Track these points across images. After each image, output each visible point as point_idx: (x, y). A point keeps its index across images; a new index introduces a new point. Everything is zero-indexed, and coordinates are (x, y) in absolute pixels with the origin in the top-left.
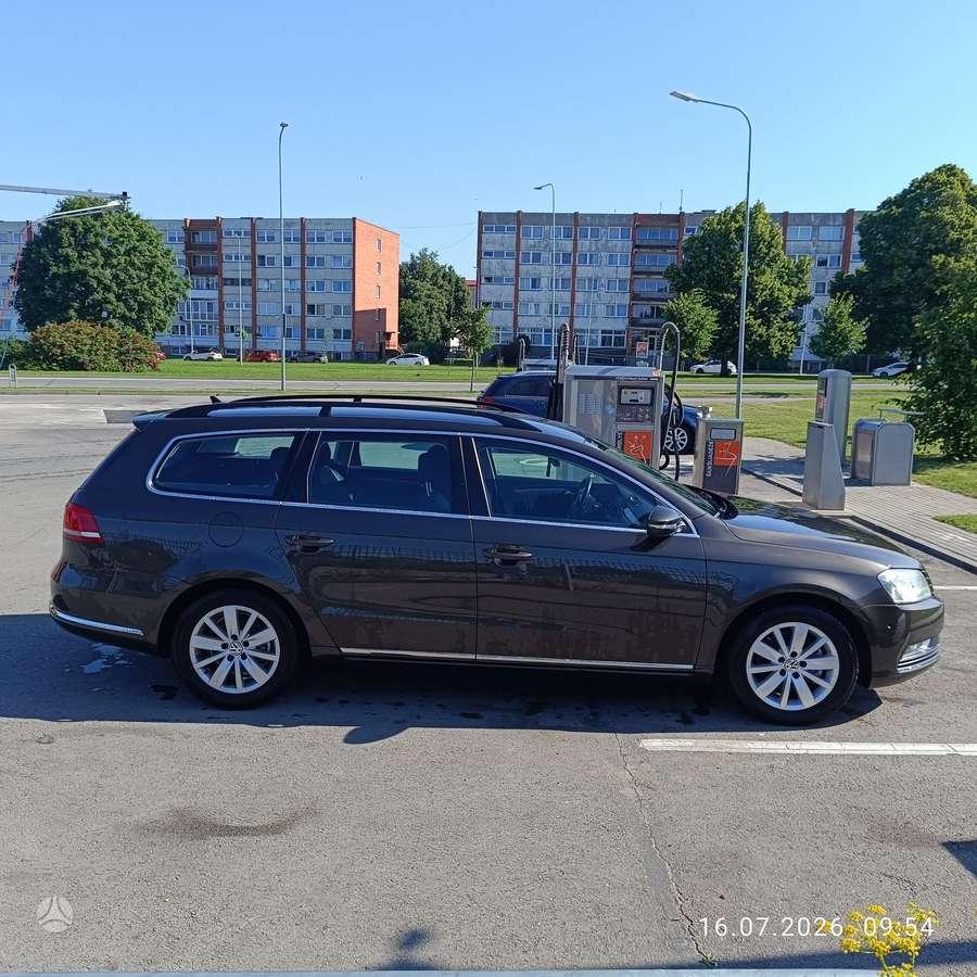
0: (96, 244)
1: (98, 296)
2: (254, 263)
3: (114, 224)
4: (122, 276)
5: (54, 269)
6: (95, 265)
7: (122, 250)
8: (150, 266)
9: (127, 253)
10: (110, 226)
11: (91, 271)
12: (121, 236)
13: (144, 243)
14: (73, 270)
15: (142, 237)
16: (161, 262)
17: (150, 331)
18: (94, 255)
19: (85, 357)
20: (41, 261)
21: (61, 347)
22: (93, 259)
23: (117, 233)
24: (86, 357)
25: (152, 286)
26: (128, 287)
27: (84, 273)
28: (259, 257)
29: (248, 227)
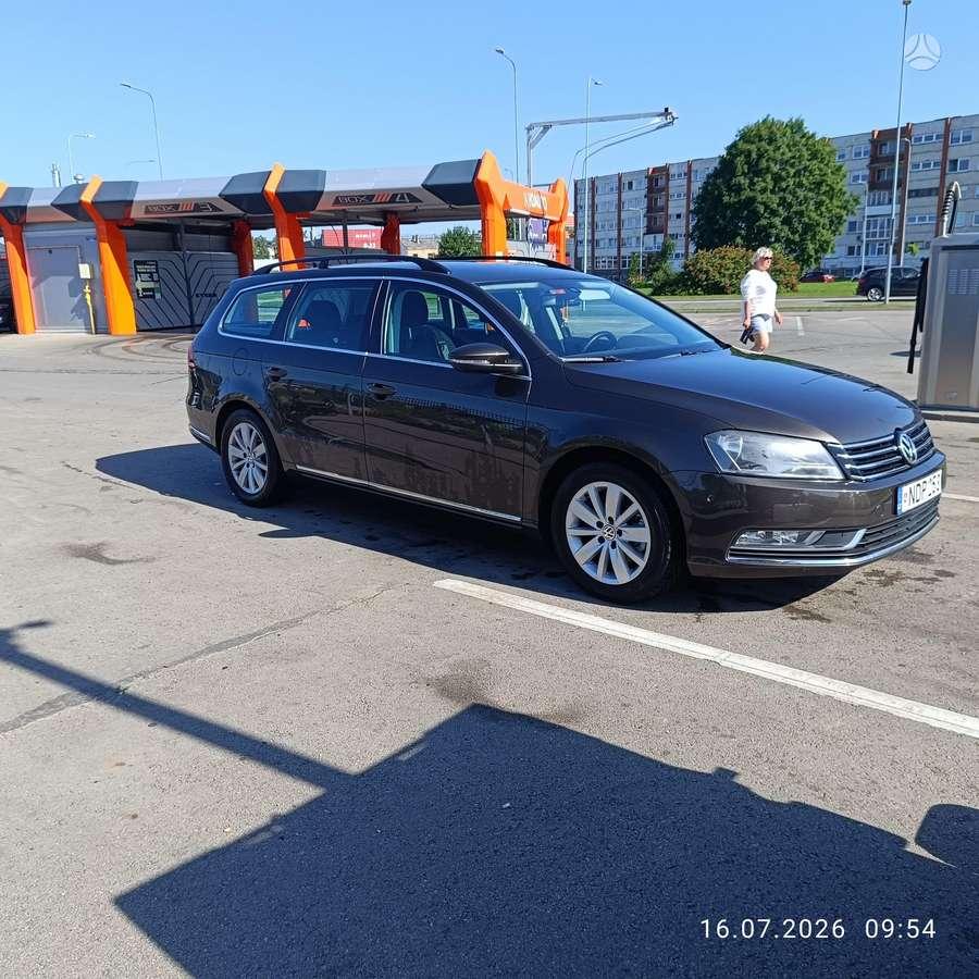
0: (768, 169)
1: (764, 222)
2: (943, 170)
3: (788, 146)
4: (789, 198)
5: (726, 199)
6: (764, 190)
7: (792, 171)
8: (819, 184)
9: (798, 174)
10: (784, 149)
11: (760, 198)
12: (793, 157)
13: (815, 162)
14: (743, 197)
15: (814, 156)
16: (830, 179)
17: (812, 253)
18: (764, 181)
19: (726, 281)
20: (716, 192)
21: (707, 272)
22: (763, 184)
23: (790, 155)
24: (728, 282)
25: (819, 204)
26: (794, 209)
27: (752, 200)
28: (951, 161)
29: (941, 129)
